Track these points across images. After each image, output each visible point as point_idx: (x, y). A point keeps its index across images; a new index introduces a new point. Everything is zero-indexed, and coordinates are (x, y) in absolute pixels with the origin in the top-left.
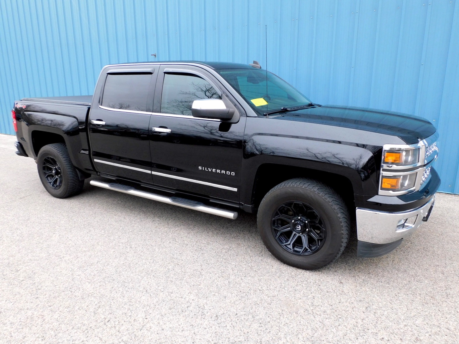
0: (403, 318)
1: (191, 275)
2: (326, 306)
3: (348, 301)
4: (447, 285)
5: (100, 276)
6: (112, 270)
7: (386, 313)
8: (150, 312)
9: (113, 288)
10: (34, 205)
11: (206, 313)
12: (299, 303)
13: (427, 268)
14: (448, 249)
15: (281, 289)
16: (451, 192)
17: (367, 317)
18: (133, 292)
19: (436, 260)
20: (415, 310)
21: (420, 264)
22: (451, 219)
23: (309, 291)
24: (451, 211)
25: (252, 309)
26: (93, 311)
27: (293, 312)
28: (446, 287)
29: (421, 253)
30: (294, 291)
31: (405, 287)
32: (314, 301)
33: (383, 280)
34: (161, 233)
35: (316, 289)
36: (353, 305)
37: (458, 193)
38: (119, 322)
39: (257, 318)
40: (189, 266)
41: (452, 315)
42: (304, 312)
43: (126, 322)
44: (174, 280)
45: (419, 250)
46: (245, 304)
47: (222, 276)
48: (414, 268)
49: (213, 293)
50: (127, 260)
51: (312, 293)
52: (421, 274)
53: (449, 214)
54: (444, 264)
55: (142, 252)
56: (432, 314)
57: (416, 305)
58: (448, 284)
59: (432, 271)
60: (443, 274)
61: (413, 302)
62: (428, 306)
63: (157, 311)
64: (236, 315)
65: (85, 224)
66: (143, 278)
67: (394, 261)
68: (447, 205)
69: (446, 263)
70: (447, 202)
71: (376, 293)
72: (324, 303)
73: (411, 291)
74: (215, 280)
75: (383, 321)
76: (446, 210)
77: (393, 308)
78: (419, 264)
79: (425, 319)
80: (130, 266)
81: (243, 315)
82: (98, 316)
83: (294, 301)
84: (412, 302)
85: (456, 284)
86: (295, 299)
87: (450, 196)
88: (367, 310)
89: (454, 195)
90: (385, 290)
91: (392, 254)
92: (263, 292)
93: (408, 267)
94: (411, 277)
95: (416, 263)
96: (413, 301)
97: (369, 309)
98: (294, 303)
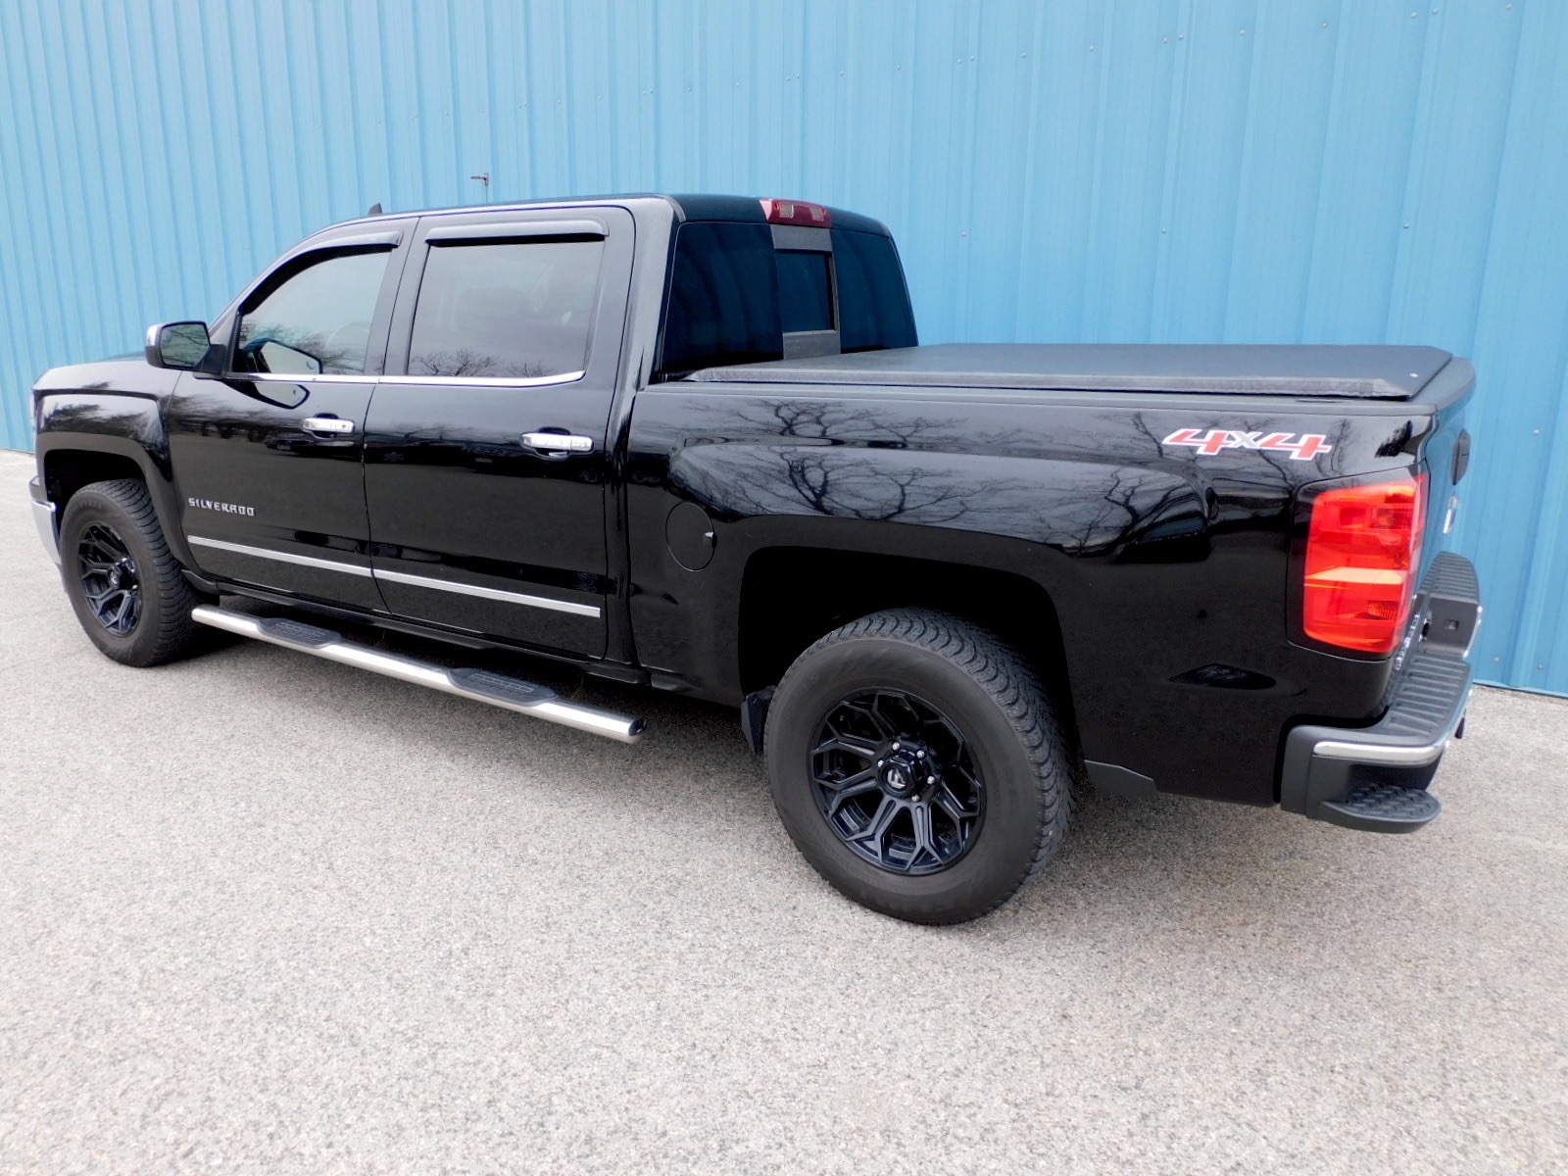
0: (1274, 1159)
1: (527, 979)
2: (996, 1108)
3: (1081, 1088)
4: (1450, 1032)
5: (196, 974)
6: (242, 955)
7: (1212, 1138)
8: (348, 1121)
9: (234, 1025)
10: (21, 703)
11: (552, 1128)
12: (899, 1095)
13: (1384, 966)
14: (1467, 895)
15: (844, 1037)
16: (1502, 682)
17: (1143, 1154)
18: (301, 1040)
19: (1418, 935)
20: (1318, 1129)
21: (1360, 948)
22: (1490, 779)
23: (946, 1046)
24: (1494, 751)
25: (722, 1116)
26: (140, 1114)
27: (873, 1130)
28: (1443, 1042)
29: (1367, 907)
30: (888, 1046)
31: (1296, 1036)
32: (956, 1088)
33: (1219, 1007)
34: (448, 814)
35: (971, 1039)
36: (1095, 1107)
37: (1525, 686)
38: (225, 1159)
39: (738, 1149)
40: (527, 944)
41: (1455, 1153)
42: (914, 1128)
43: (253, 1158)
44: (460, 998)
45: (1363, 895)
46: (703, 1092)
47: (638, 984)
48: (1336, 964)
49: (593, 1050)
50: (308, 917)
51: (952, 1055)
52: (1359, 988)
53: (1486, 760)
54: (1448, 951)
55: (367, 885)
56: (1382, 1148)
57: (1328, 1107)
58: (1454, 1031)
59: (1400, 976)
60: (1439, 989)
61: (1317, 1096)
62: (1369, 1116)
63: (376, 1117)
64: (662, 1139)
65: (186, 779)
66: (351, 986)
67: (1267, 935)
68: (1482, 729)
69: (1456, 948)
70: (1485, 718)
71: (1186, 1059)
72: (992, 1097)
73: (1314, 1054)
74: (611, 997)
75: (1197, 1170)
76: (1476, 746)
77: (1241, 1120)
78: (1355, 950)
79: (1351, 1167)
80: (312, 939)
81: (688, 1140)
82: (154, 1132)
83: (884, 1086)
84: (1314, 1098)
85: (1481, 1030)
86: (887, 1076)
87: (1498, 695)
88: (1146, 1126)
89: (1510, 692)
90: (1220, 1046)
91: (1264, 910)
92: (774, 1047)
93: (1314, 962)
94: (1320, 998)
95: (1347, 946)
96: (1316, 1091)
97: (1152, 1122)
98: (882, 1094)
